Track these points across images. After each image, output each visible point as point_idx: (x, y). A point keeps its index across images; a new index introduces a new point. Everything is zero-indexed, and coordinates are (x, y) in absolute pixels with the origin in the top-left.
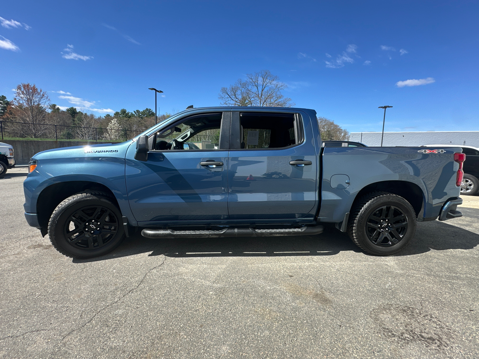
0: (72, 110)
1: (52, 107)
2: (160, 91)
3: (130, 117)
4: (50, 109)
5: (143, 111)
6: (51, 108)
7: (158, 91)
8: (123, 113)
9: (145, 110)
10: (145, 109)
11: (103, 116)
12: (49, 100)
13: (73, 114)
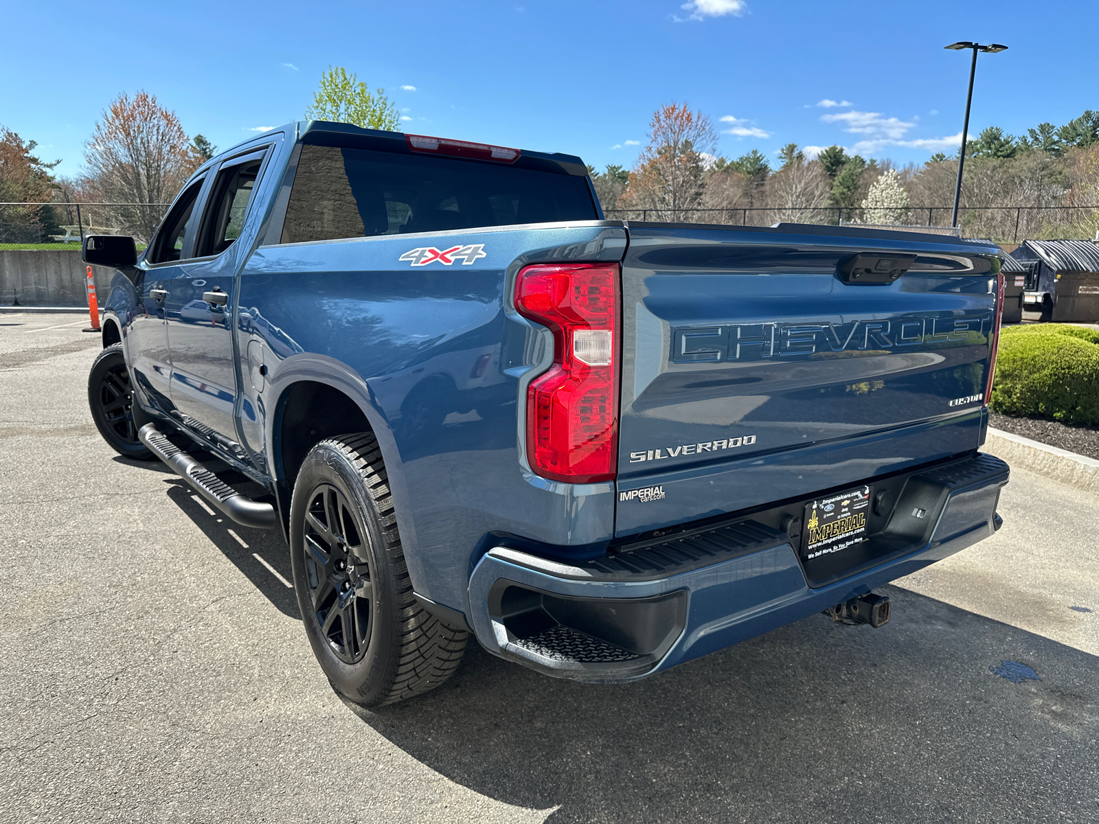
0: (832, 156)
1: (785, 154)
2: (994, 46)
3: (1011, 154)
4: (780, 160)
5: (1071, 124)
6: (783, 156)
7: (985, 49)
8: (987, 143)
9: (1079, 120)
10: (1081, 114)
11: (920, 163)
12: (714, 138)
13: (833, 165)
